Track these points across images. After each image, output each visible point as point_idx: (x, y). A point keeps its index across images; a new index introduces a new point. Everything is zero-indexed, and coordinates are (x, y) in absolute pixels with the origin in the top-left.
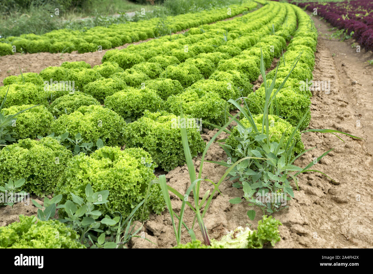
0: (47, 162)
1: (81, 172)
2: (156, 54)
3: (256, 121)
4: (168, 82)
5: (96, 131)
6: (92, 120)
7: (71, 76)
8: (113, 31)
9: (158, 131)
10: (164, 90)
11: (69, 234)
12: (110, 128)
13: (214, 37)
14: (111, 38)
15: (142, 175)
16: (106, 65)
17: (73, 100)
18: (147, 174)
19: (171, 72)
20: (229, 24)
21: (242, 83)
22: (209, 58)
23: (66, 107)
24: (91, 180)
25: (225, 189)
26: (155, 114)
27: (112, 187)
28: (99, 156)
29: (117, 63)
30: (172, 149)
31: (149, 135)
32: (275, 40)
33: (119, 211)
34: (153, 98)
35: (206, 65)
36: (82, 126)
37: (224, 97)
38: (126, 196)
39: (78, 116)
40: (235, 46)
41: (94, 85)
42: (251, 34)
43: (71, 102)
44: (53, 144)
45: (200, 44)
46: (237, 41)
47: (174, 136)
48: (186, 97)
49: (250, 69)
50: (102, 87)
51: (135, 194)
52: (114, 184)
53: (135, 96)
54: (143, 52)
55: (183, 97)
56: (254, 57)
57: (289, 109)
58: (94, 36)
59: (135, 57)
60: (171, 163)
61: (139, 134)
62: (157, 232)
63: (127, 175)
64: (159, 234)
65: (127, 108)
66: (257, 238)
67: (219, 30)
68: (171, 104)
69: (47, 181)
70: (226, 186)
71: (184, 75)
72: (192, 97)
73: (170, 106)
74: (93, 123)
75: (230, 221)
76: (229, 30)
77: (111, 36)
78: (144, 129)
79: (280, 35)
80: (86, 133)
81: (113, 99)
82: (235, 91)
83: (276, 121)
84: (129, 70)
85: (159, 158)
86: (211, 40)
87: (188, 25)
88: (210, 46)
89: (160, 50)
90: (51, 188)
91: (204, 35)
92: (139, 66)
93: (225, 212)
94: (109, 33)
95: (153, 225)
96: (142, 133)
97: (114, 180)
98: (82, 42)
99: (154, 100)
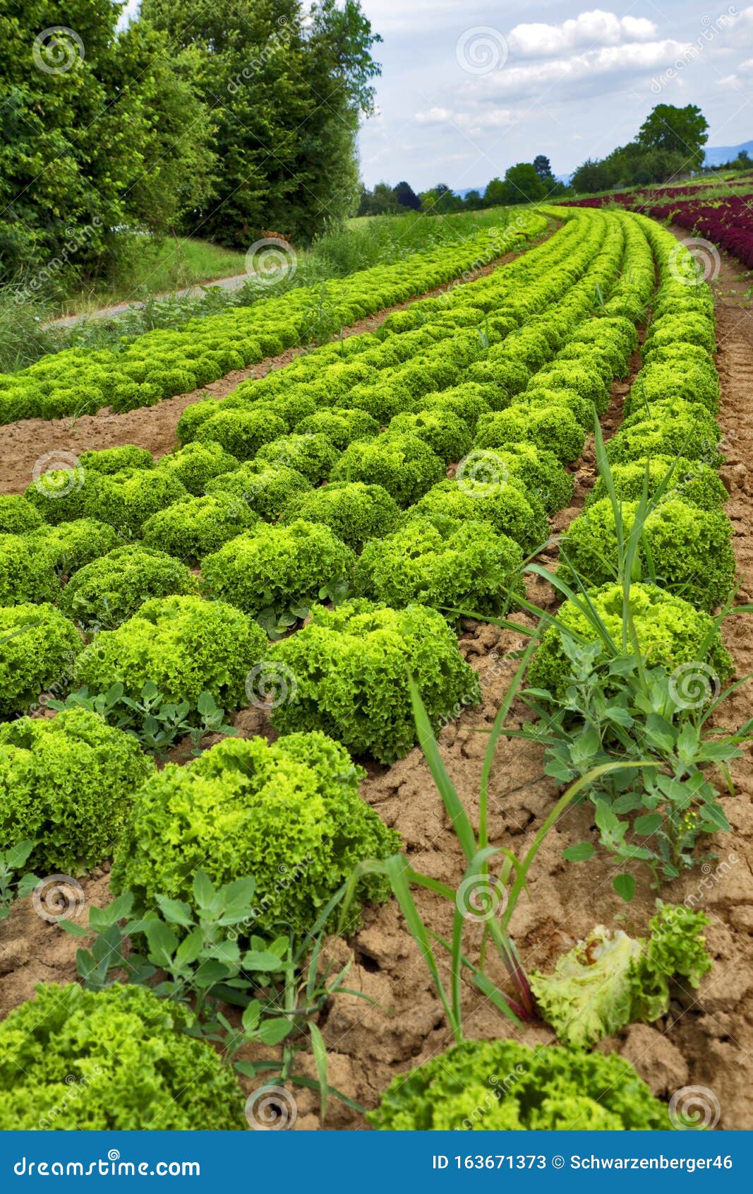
0: (79, 781)
1: (175, 823)
2: (313, 404)
3: (602, 607)
4: (357, 493)
5: (193, 669)
6: (179, 640)
7: (107, 496)
8: (196, 342)
9: (353, 663)
10: (348, 516)
11: (170, 1023)
12: (227, 657)
13: (452, 337)
14: (192, 361)
15: (332, 813)
16: (191, 451)
17: (122, 571)
18: (345, 808)
19: (358, 459)
20: (485, 291)
21: (544, 476)
22: (451, 406)
23: (104, 591)
24: (203, 844)
25: (545, 806)
26: (341, 612)
27: (259, 858)
28: (215, 768)
29: (217, 444)
30: (394, 707)
31: (333, 675)
32: (609, 332)
33: (284, 918)
34: (323, 551)
35: (444, 428)
36: (156, 661)
37: (506, 525)
38: (299, 877)
39: (142, 633)
40: (510, 359)
41: (168, 518)
42: (546, 315)
43: (115, 576)
44: (90, 728)
45: (421, 363)
46: (515, 344)
47: (397, 673)
48: (410, 543)
49: (559, 432)
50: (189, 523)
51: (320, 869)
52: (263, 851)
53: (279, 550)
54: (280, 402)
55: (401, 544)
56: (564, 395)
57: (680, 555)
58: (148, 360)
59: (261, 421)
60: (394, 742)
61: (305, 674)
62: (387, 960)
63: (293, 822)
64: (392, 964)
65: (261, 584)
66: (654, 973)
67: (461, 312)
68: (374, 564)
69: (85, 834)
70: (547, 796)
71: (393, 466)
72: (425, 540)
73: (372, 571)
74: (182, 647)
75: (571, 904)
76: (486, 308)
77: (191, 356)
78: (317, 661)
79: (619, 312)
80: (167, 677)
81: (222, 563)
82: (532, 506)
83: (653, 599)
84: (251, 463)
85: (364, 733)
86: (445, 346)
87: (380, 300)
88: (447, 364)
89: (321, 390)
90: (99, 849)
91: (427, 331)
92: (274, 447)
93: (553, 879)
94: (185, 347)
95: (375, 941)
96: (312, 670)
97: (263, 840)
98: (120, 382)
99: (329, 553)
